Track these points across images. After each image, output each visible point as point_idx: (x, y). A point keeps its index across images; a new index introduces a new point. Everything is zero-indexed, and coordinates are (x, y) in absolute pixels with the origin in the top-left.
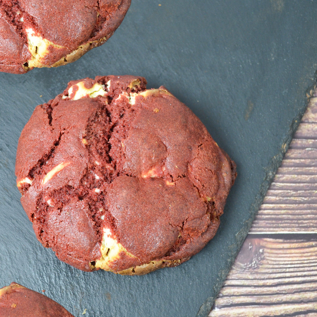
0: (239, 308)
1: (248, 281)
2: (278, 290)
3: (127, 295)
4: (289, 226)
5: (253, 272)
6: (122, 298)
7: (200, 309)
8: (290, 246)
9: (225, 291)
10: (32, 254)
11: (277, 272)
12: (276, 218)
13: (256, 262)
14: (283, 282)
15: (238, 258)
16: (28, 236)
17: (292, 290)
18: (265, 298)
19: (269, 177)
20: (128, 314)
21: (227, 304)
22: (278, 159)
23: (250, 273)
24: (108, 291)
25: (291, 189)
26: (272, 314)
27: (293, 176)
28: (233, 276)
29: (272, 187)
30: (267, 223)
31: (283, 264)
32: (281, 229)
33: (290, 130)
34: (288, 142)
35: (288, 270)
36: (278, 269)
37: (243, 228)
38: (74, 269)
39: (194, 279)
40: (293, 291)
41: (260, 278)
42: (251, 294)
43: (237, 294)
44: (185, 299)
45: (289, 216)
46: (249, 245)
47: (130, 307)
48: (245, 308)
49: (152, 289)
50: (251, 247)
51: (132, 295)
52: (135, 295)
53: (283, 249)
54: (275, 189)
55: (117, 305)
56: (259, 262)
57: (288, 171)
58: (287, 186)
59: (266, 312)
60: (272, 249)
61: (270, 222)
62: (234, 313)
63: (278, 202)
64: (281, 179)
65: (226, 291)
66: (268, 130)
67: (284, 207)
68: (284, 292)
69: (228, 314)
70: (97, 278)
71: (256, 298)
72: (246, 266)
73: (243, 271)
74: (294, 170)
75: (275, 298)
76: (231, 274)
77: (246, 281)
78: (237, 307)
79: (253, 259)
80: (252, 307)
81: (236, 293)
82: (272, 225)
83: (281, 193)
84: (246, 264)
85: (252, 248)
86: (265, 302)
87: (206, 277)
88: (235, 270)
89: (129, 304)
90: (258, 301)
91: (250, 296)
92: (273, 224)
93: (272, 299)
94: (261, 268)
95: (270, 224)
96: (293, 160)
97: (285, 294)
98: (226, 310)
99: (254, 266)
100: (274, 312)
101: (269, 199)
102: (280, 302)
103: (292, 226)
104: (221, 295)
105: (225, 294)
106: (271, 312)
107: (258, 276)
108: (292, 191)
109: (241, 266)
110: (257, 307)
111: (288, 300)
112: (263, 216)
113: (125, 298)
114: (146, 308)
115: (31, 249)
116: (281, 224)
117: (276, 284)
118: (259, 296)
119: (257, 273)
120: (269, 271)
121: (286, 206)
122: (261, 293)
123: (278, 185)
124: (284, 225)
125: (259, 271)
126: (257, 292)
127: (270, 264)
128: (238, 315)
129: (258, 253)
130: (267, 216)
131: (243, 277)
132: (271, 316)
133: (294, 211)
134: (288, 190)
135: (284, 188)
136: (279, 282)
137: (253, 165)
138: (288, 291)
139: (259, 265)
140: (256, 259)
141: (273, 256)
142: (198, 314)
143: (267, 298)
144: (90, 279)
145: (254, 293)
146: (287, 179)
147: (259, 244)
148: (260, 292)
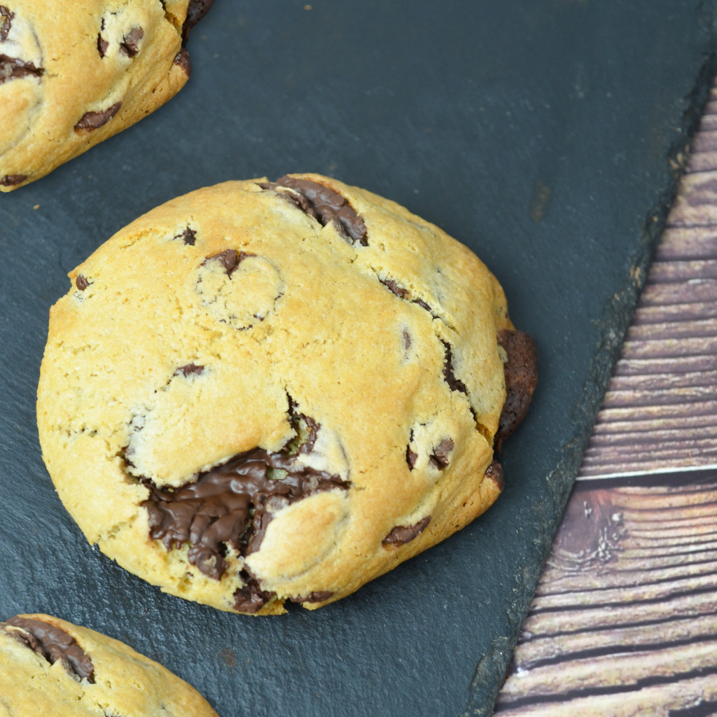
0: (580, 663)
1: (594, 593)
2: (675, 610)
3: (279, 650)
4: (677, 454)
5: (605, 571)
6: (265, 659)
7: (477, 670)
8: (688, 501)
9: (536, 623)
10: (22, 568)
11: (665, 565)
12: (640, 437)
13: (607, 545)
14: (685, 587)
15: (560, 541)
16: (9, 525)
17: (711, 606)
18: (644, 632)
19: (609, 343)
20: (284, 701)
21: (546, 657)
22: (626, 302)
23: (596, 574)
24: (228, 645)
25: (667, 370)
26: (669, 671)
27: (668, 342)
28: (554, 586)
29: (620, 370)
30: (621, 453)
31: (678, 545)
32: (657, 462)
33: (644, 237)
34: (643, 265)
35: (691, 558)
36: (666, 559)
37: (562, 461)
38: (134, 597)
39: (452, 596)
40: (712, 609)
41: (623, 585)
42: (607, 625)
43: (571, 630)
44: (434, 647)
45: (674, 431)
46: (583, 507)
47: (289, 681)
48: (597, 661)
49: (344, 630)
50: (590, 510)
51: (292, 649)
52: (301, 649)
53: (671, 508)
54: (629, 375)
55: (253, 678)
56: (614, 545)
57: (654, 331)
58: (657, 365)
59: (653, 669)
60: (642, 511)
61: (628, 448)
62: (568, 677)
63: (640, 402)
64: (641, 351)
65: (541, 624)
66: (592, 240)
67: (658, 412)
68: (690, 613)
69: (552, 682)
70: (197, 615)
71: (622, 635)
72: (584, 557)
73: (577, 571)
74: (667, 328)
75: (670, 631)
76: (546, 580)
77: (588, 593)
78: (574, 661)
79: (598, 539)
80: (614, 658)
81: (567, 626)
82: (633, 455)
83: (644, 382)
84: (582, 553)
85: (592, 512)
86: (647, 643)
87: (485, 587)
88: (557, 569)
89: (285, 672)
90: (628, 642)
91: (603, 632)
92: (637, 452)
93: (662, 634)
94: (623, 558)
95: (628, 452)
96: (662, 309)
97: (694, 617)
98: (548, 672)
99: (604, 557)
100: (674, 666)
101: (617, 398)
102: (685, 638)
103: (685, 454)
104: (528, 635)
105: (538, 633)
106: (666, 666)
107: (617, 580)
108: (670, 376)
109: (569, 557)
110: (627, 657)
111: (704, 632)
112: (608, 437)
113: (275, 658)
114: (332, 679)
115: (16, 558)
116: (656, 450)
117: (668, 594)
118: (627, 629)
119: (614, 572)
120: (644, 566)
121: (663, 410)
122: (632, 622)
123: (635, 364)
124: (665, 453)
125: (619, 566)
126: (621, 620)
127: (644, 548)
128: (580, 682)
129: (610, 524)
130: (619, 437)
131: (580, 585)
132: (667, 675)
133: (683, 420)
134: (660, 373)
135: (650, 371)
136: (675, 589)
137: (566, 317)
138: (700, 609)
139: (615, 553)
140: (606, 538)
141: (648, 528)
142: (475, 684)
143: (649, 632)
144: (177, 618)
145: (613, 623)
146: (654, 351)
147: (609, 502)
148: (628, 617)
